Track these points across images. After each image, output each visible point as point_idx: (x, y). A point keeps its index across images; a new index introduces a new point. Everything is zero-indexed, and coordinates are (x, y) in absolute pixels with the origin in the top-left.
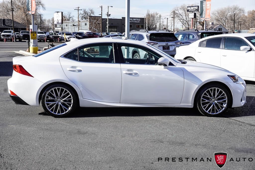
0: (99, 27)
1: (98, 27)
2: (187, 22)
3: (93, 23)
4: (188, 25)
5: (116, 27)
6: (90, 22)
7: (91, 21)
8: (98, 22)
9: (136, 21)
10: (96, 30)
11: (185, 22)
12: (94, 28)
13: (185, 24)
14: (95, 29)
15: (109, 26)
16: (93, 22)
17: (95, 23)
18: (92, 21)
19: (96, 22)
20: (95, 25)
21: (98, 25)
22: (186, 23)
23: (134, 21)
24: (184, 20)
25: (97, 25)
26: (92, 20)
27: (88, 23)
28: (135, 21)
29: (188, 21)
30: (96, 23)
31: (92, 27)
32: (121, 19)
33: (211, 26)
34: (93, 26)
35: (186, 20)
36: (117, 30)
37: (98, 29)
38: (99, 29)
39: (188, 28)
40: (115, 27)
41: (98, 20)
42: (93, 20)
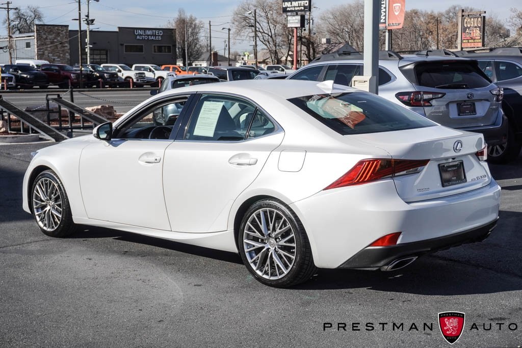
0: (63, 51)
1: (61, 52)
2: (271, 37)
3: (48, 41)
4: (275, 46)
5: (104, 50)
6: (39, 38)
7: (42, 37)
8: (59, 38)
9: (153, 35)
10: (54, 59)
11: (266, 37)
12: (50, 55)
13: (267, 44)
14: (53, 56)
15: (91, 49)
16: (46, 39)
17: (52, 43)
18: (44, 37)
19: (55, 38)
20: (50, 47)
21: (60, 46)
22: (270, 39)
23: (148, 35)
24: (264, 33)
25: (56, 45)
26: (45, 34)
27: (34, 43)
28: (151, 36)
29: (275, 36)
30: (55, 40)
31: (43, 52)
32: (117, 32)
33: (325, 46)
34: (46, 50)
35: (270, 34)
36: (107, 59)
37: (59, 57)
38: (61, 55)
39: (276, 51)
40: (100, 50)
41: (58, 34)
42: (47, 34)
